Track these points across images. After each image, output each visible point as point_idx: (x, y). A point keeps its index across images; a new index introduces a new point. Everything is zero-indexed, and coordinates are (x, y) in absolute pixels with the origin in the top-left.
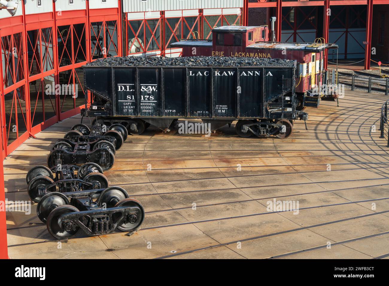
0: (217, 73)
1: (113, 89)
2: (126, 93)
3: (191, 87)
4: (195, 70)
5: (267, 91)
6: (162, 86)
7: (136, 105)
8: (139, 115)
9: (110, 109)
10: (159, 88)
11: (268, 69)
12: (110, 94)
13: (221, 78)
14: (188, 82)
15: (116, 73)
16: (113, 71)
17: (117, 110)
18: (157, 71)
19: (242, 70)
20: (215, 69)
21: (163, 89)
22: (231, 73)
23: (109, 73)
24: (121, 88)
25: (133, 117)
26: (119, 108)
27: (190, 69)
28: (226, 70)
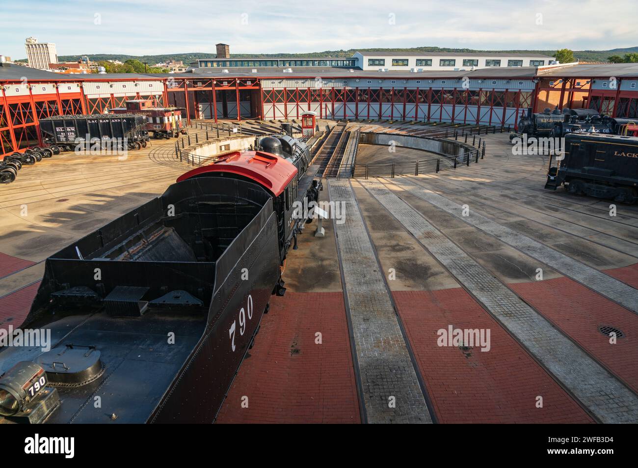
0: (101, 121)
1: (54, 130)
2: (61, 132)
3: (90, 128)
4: (91, 120)
5: (125, 129)
6: (77, 128)
7: (66, 137)
8: (68, 142)
9: (54, 140)
10: (75, 129)
11: (123, 119)
12: (53, 132)
13: (104, 123)
14: (88, 126)
15: (54, 122)
16: (53, 122)
17: (58, 140)
18: (73, 121)
19: (112, 119)
20: (100, 119)
21: (77, 129)
22: (107, 121)
23: (51, 123)
24: (58, 129)
25: (65, 143)
26: (59, 139)
27: (88, 119)
28: (105, 119)
